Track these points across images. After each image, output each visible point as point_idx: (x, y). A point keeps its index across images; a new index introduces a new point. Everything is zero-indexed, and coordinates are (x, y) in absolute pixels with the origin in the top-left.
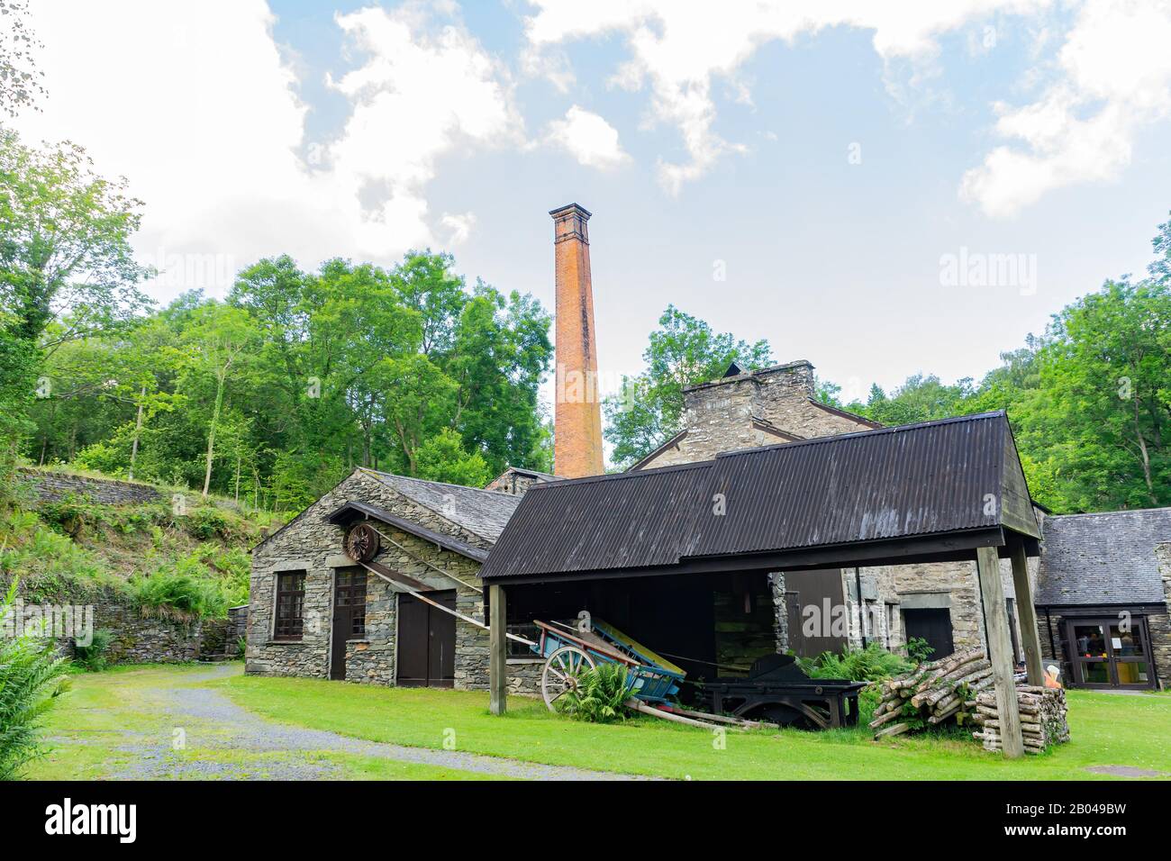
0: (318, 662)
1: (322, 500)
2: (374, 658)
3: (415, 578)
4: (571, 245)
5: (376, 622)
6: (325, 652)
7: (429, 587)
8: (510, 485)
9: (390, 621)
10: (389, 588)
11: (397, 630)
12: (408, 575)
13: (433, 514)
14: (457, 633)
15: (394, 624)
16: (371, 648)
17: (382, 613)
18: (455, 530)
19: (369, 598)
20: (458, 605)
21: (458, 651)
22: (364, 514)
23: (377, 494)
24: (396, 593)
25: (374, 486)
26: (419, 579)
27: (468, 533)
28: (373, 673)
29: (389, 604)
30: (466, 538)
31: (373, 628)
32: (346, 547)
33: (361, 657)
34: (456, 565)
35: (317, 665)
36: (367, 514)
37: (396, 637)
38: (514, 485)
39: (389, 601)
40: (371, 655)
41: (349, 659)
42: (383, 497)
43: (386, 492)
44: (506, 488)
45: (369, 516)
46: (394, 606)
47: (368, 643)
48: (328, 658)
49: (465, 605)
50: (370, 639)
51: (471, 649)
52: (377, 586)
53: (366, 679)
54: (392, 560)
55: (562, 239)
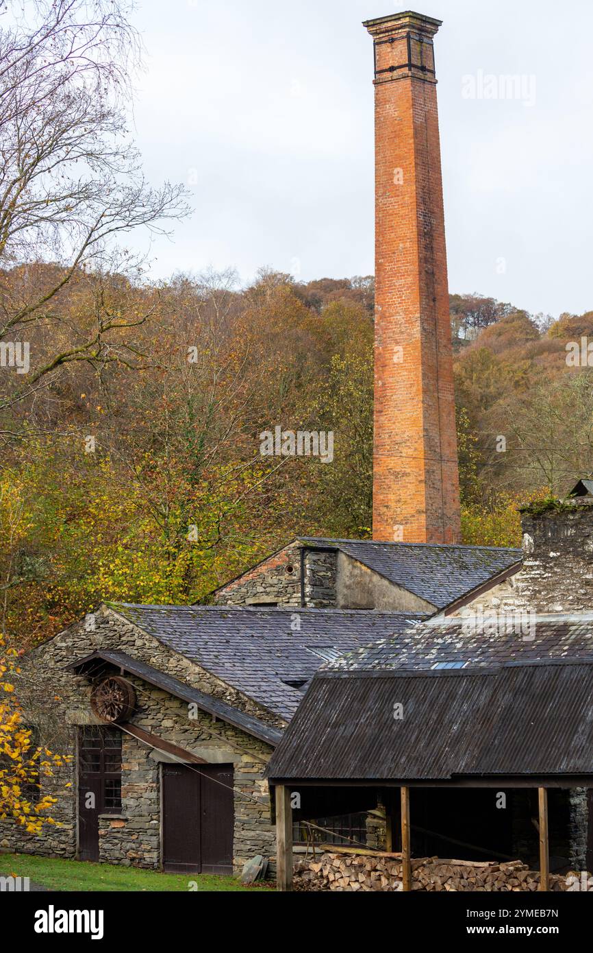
0: (63, 838)
1: (58, 638)
2: (134, 837)
3: (182, 746)
4: (402, 88)
5: (135, 795)
6: (71, 826)
7: (202, 759)
8: (297, 565)
9: (154, 795)
10: (150, 756)
11: (161, 806)
12: (174, 743)
13: (203, 672)
14: (236, 814)
15: (158, 799)
16: (131, 825)
17: (143, 785)
18: (230, 694)
19: (125, 766)
20: (235, 782)
21: (236, 835)
22: (120, 669)
23: (130, 639)
24: (159, 763)
25: (125, 628)
26: (188, 749)
27: (246, 699)
28: (134, 855)
29: (151, 775)
30: (244, 704)
31: (132, 803)
32: (93, 703)
33: (119, 835)
34: (233, 736)
35: (60, 842)
36: (122, 669)
37: (161, 814)
38: (303, 566)
39: (151, 772)
40: (130, 834)
41: (103, 836)
42: (139, 643)
43: (141, 637)
44: (290, 569)
45: (125, 670)
46: (158, 778)
47: (126, 820)
48: (75, 834)
49: (244, 782)
50: (128, 815)
51: (252, 833)
52: (135, 752)
53: (127, 862)
54: (152, 722)
55: (387, 75)
